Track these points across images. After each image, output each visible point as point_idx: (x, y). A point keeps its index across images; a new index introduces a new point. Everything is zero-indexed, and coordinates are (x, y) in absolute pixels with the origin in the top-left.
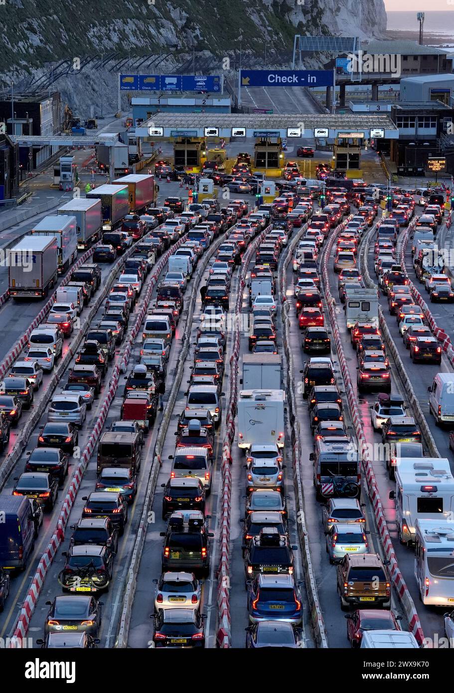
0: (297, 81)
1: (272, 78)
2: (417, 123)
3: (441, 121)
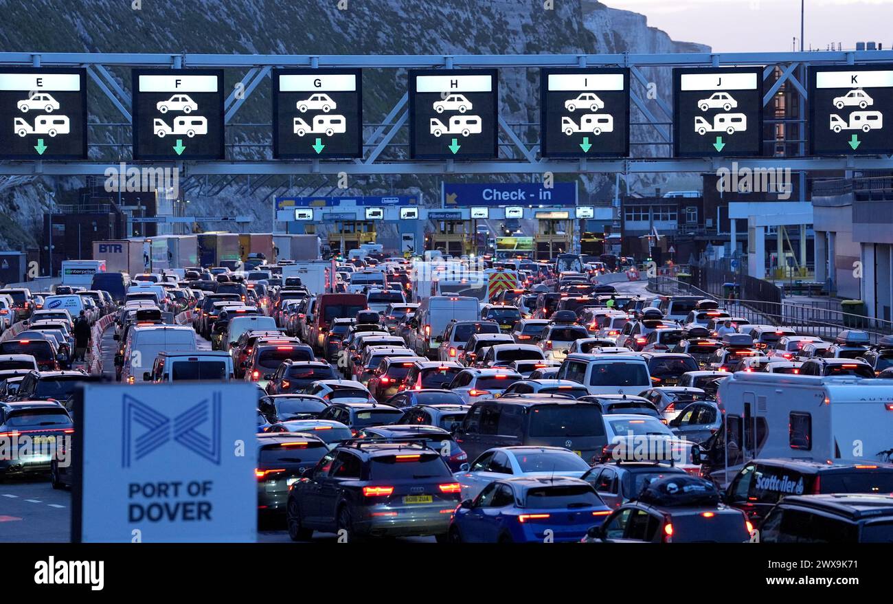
0: (524, 198)
1: (488, 194)
2: (651, 214)
3: (683, 211)
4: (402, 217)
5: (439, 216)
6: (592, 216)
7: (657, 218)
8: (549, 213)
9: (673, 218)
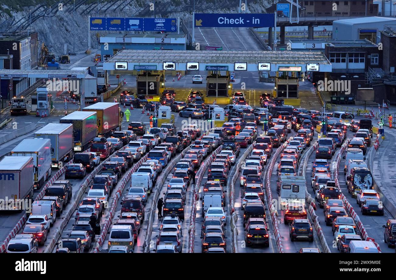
0: (243, 23)
1: (221, 20)
2: (347, 58)
3: (369, 56)
4: (188, 69)
5: (213, 68)
6: (317, 70)
7: (351, 61)
8: (288, 67)
9: (362, 61)
